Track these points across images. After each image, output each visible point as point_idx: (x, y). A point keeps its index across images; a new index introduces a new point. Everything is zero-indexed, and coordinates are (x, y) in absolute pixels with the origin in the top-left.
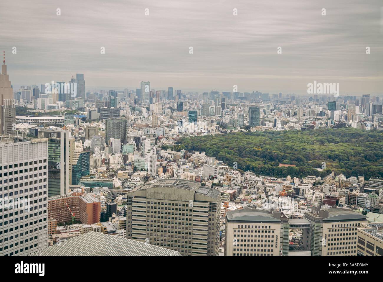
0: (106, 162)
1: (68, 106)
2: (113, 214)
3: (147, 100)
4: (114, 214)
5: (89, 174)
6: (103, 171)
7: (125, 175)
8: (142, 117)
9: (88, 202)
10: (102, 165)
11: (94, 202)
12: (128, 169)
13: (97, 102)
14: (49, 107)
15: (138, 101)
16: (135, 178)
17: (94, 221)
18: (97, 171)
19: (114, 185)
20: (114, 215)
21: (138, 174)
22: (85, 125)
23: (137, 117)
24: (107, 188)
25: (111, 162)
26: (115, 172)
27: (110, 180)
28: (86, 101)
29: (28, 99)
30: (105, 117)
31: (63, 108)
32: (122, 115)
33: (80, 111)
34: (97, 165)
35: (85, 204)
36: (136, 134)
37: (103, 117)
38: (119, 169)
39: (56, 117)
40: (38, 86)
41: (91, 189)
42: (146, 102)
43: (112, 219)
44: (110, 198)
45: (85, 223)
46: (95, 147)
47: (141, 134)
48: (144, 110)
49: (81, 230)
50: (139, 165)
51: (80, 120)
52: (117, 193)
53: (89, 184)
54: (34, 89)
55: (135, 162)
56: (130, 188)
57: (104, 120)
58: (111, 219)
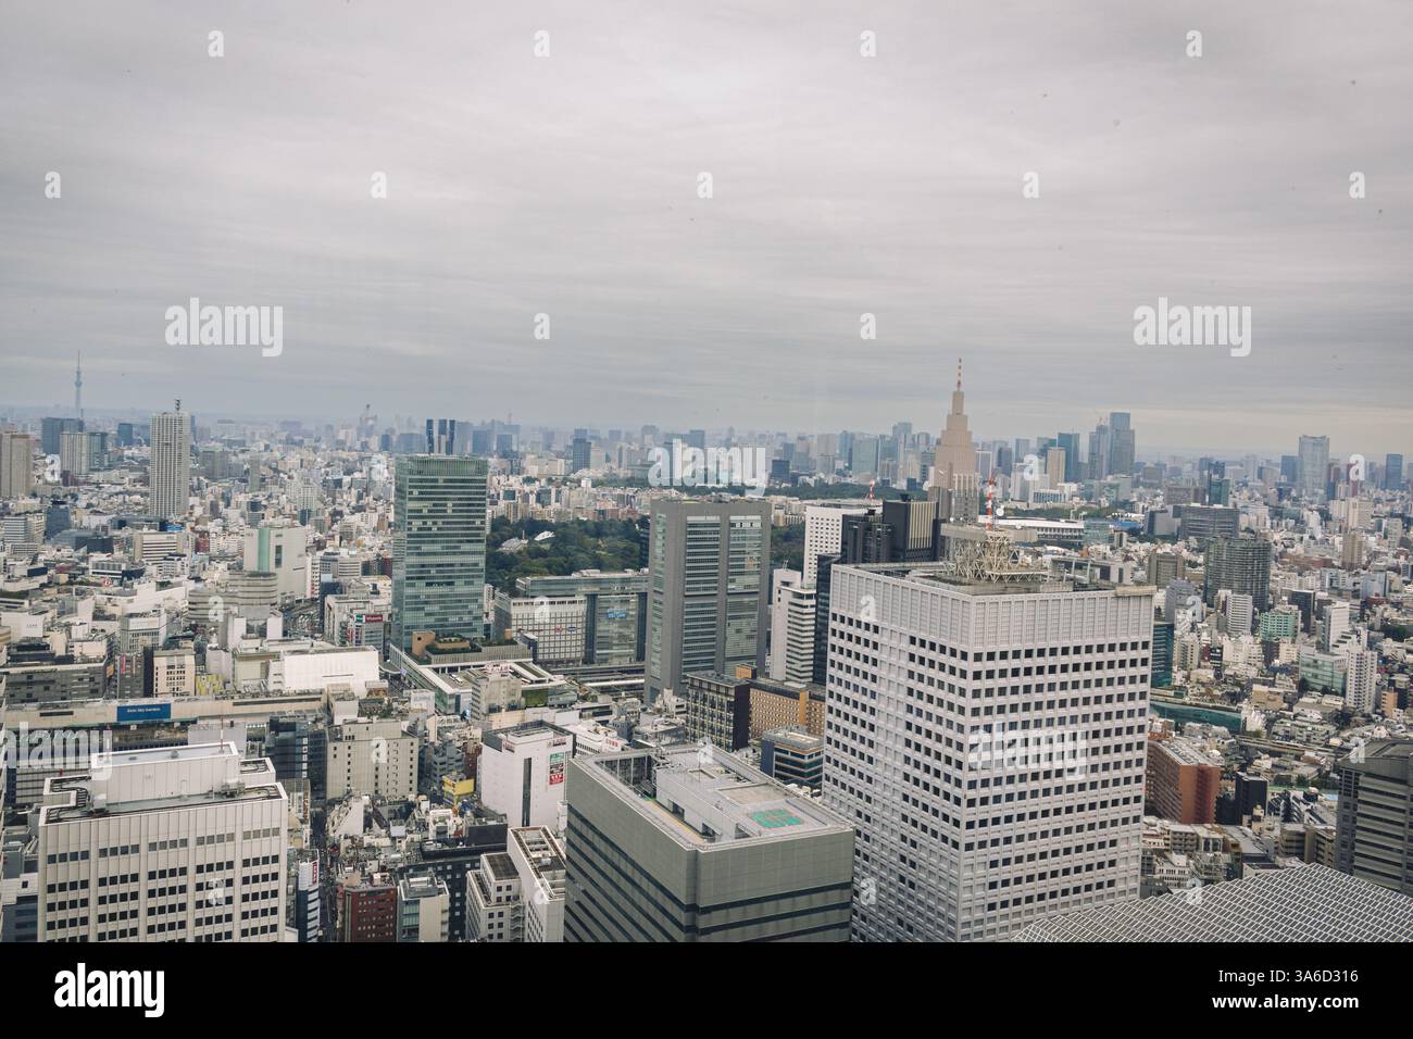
0: (1211, 654)
1: (1089, 497)
2: (1255, 806)
3: (1320, 488)
4: (1259, 807)
5: (1169, 683)
6: (1204, 680)
7: (1274, 700)
8: (1306, 537)
9: (1184, 763)
10: (1202, 663)
11: (1199, 764)
12: (1281, 682)
13: (1170, 489)
14: (1039, 497)
15: (1290, 490)
16: (1307, 711)
17: (1200, 819)
18: (1188, 678)
19: (1245, 724)
20: (1258, 811)
21: (1315, 700)
22: (1141, 548)
23: (1290, 535)
24: (1224, 730)
25: (1226, 657)
26: (1242, 687)
27: (1232, 707)
28: (1136, 484)
29: (984, 474)
30: (1198, 532)
31: (1076, 499)
32: (1243, 529)
33: (1121, 511)
34: (1189, 662)
35: (1176, 765)
36: (1297, 584)
37: (1190, 529)
38: (1255, 681)
39: (1062, 524)
40: (1006, 444)
41: (1177, 724)
42: (1315, 494)
43: (1253, 819)
44: (1236, 759)
45: (1173, 817)
46: (1176, 611)
47: (1311, 584)
48: (1313, 519)
49: (1166, 836)
50: (1316, 676)
51: (1125, 534)
52: (1257, 749)
53: (1170, 711)
54: (1000, 451)
55: (1303, 665)
56: (1293, 738)
57: (1191, 538)
58: (1250, 822)
